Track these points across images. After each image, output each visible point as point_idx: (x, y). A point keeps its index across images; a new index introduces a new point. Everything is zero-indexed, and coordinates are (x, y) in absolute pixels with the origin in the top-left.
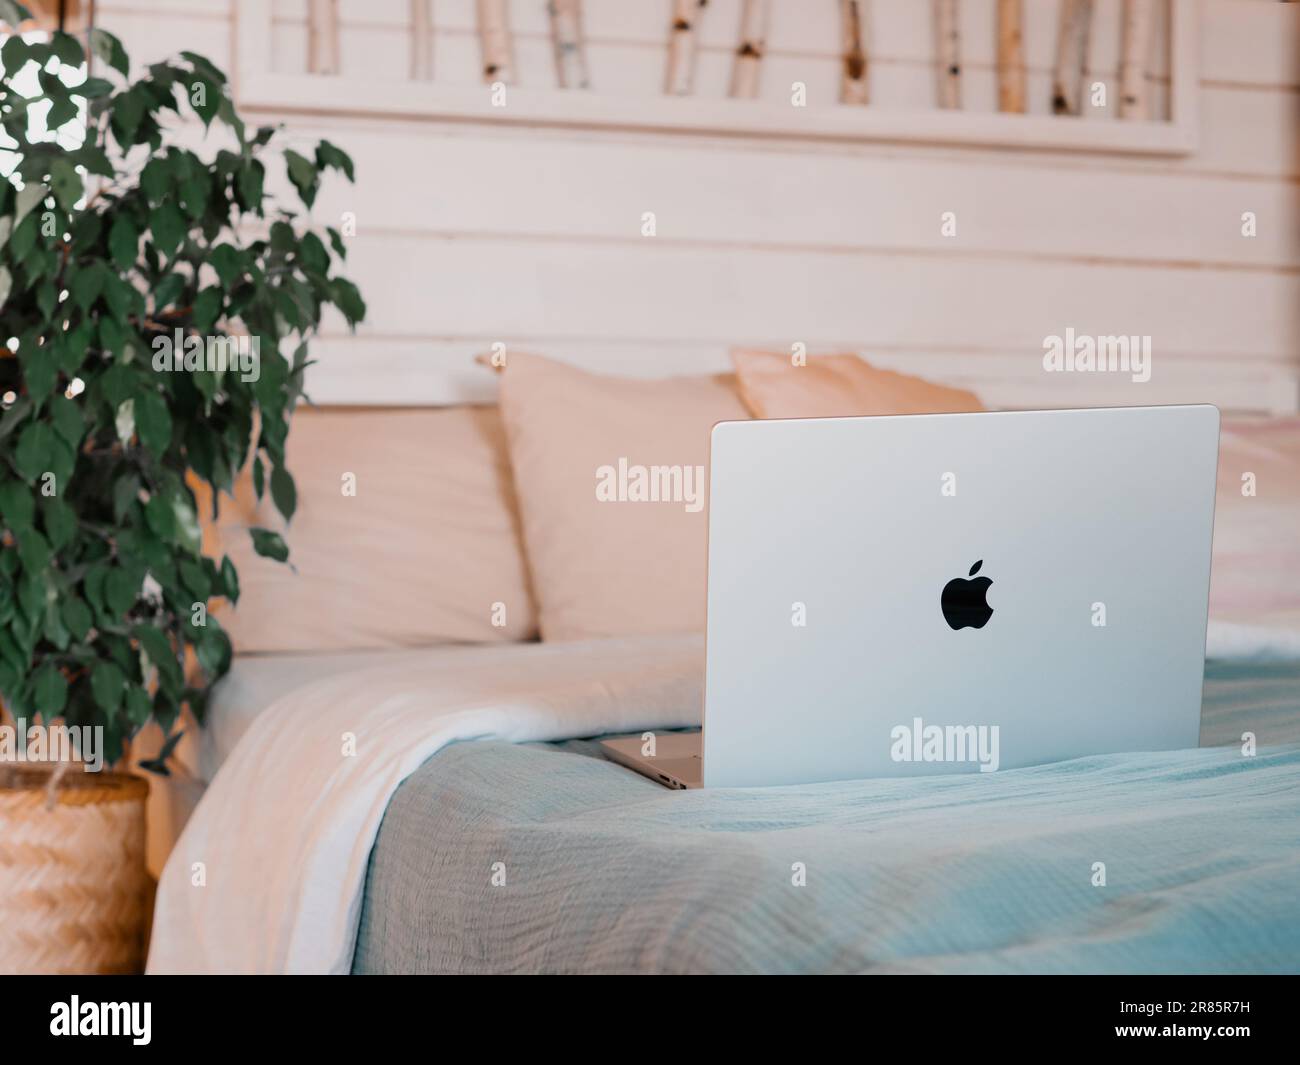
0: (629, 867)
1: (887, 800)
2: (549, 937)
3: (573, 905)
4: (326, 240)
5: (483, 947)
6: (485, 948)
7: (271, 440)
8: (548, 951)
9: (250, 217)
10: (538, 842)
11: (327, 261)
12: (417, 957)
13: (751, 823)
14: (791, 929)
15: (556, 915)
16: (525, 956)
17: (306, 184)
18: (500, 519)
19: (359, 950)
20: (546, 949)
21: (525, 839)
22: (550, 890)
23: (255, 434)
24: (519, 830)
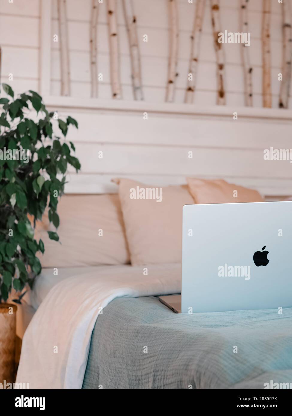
0: (181, 339)
1: (252, 318)
2: (156, 359)
3: (163, 350)
4: (69, 145)
5: (133, 361)
6: (134, 362)
7: (53, 205)
8: (156, 363)
9: (48, 138)
10: (150, 330)
11: (69, 151)
12: (110, 363)
13: (215, 325)
14: (237, 360)
15: (158, 353)
16: (148, 365)
17: (64, 129)
18: (118, 227)
19: (89, 360)
20: (155, 363)
21: (146, 329)
22: (155, 345)
23: (48, 203)
24: (143, 326)
